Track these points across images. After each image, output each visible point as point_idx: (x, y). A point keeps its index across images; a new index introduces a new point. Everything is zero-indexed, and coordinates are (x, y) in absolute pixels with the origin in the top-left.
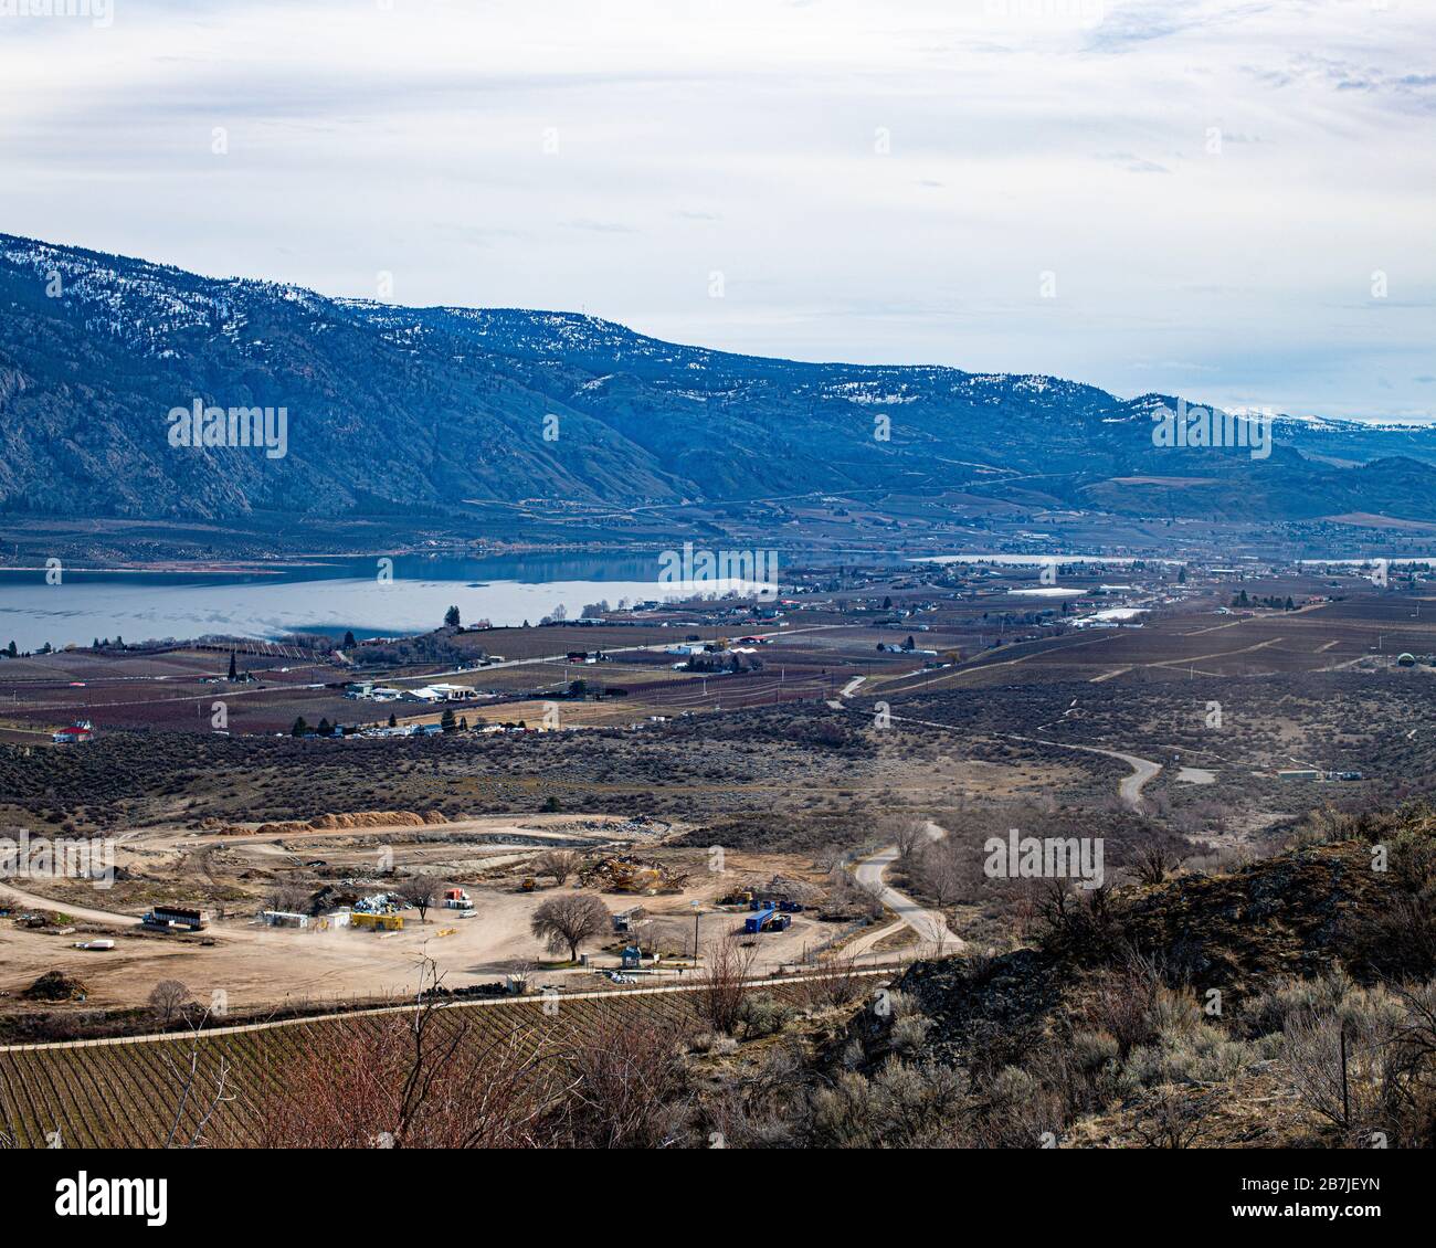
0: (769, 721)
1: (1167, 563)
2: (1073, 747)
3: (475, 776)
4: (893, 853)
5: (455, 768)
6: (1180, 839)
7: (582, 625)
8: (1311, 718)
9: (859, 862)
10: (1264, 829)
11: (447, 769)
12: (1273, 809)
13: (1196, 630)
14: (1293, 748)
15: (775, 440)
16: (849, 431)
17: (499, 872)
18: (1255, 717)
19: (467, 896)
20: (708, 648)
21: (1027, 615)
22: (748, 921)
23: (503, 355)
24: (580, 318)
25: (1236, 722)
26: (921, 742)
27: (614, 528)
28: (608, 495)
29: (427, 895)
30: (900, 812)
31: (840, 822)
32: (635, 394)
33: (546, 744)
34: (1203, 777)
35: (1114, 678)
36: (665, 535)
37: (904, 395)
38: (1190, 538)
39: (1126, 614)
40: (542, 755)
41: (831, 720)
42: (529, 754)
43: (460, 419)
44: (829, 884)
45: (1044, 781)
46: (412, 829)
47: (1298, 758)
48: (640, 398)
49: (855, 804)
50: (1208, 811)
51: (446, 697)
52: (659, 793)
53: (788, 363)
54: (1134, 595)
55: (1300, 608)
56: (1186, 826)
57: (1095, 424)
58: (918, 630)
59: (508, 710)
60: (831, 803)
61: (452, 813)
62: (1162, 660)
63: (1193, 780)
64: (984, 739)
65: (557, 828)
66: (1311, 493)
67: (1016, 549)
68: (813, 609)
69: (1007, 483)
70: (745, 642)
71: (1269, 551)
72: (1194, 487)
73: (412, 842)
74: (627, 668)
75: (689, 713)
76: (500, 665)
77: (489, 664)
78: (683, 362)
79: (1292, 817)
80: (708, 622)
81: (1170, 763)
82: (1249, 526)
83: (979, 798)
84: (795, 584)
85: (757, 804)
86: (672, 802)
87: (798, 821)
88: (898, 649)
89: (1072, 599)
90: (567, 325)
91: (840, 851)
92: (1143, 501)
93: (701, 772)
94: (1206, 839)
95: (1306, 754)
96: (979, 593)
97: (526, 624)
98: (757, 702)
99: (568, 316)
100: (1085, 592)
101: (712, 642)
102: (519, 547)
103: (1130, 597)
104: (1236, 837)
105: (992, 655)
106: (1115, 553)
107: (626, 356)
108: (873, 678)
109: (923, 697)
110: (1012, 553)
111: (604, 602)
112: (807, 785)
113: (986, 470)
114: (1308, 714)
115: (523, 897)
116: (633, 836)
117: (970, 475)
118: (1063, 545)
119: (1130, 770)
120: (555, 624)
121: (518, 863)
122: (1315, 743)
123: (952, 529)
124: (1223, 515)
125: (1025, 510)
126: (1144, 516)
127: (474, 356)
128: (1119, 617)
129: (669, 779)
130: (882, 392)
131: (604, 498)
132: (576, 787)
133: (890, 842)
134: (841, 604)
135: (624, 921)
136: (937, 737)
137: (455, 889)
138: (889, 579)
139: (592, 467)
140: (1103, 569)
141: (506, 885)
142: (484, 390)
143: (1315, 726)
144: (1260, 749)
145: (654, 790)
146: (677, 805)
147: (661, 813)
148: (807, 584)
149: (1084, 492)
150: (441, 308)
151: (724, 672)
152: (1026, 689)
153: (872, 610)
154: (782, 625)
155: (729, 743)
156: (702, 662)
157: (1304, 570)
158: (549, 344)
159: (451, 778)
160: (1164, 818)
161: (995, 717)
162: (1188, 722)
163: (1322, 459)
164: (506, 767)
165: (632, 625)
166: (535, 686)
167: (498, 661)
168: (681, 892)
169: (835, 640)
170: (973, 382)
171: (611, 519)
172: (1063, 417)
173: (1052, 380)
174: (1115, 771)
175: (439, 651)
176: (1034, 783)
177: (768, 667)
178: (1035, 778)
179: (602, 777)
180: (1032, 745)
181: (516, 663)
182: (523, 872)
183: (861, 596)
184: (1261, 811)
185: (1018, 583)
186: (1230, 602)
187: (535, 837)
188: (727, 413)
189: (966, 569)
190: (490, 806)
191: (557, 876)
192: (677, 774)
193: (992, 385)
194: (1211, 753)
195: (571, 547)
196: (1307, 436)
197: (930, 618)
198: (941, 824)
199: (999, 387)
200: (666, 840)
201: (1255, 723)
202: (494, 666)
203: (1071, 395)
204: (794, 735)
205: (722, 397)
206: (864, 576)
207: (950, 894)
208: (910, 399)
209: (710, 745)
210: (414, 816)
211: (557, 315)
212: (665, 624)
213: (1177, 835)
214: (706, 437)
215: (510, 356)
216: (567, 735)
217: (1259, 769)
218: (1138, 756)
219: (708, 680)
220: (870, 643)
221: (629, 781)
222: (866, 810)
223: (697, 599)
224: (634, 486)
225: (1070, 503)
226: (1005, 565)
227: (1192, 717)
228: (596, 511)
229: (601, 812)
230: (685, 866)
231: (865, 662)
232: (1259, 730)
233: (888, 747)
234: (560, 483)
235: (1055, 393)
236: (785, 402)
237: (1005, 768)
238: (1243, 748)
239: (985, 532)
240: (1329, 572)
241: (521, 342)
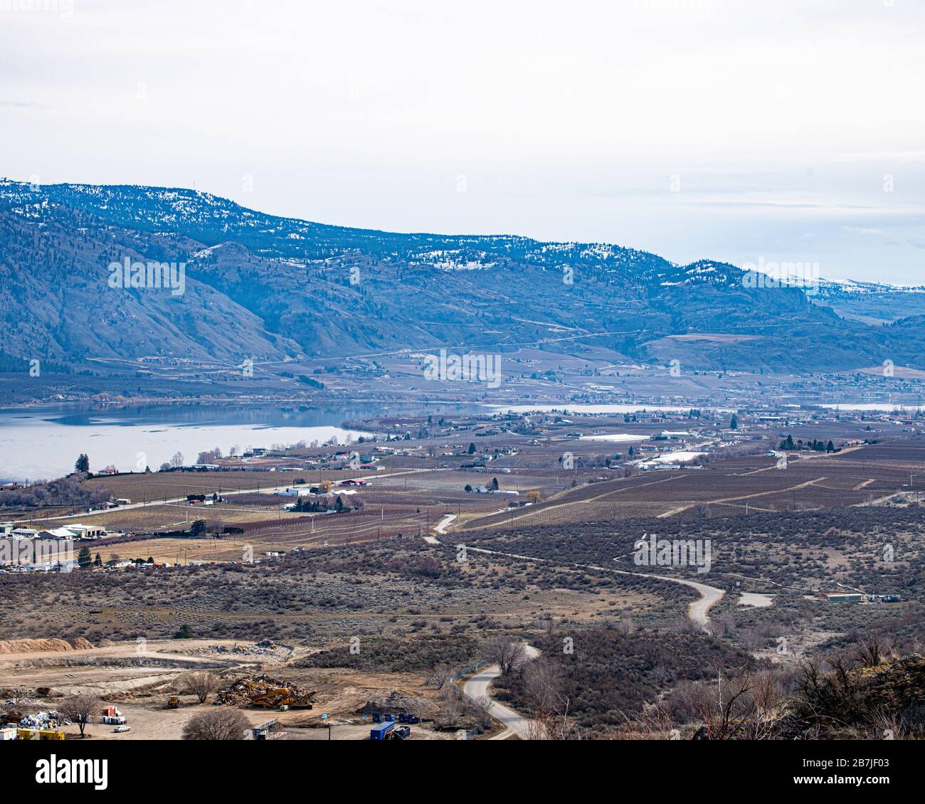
0: (373, 555)
1: (720, 411)
2: (646, 576)
3: (114, 607)
4: (495, 671)
5: (95, 599)
6: (746, 656)
7: (199, 470)
8: (853, 548)
9: (466, 679)
10: (819, 646)
11: (88, 600)
12: (825, 628)
13: (748, 470)
14: (839, 575)
15: (368, 303)
16: (434, 294)
17: (146, 691)
18: (805, 547)
19: (119, 713)
20: (313, 490)
21: (598, 459)
22: (373, 732)
23: (122, 227)
24: (191, 193)
25: (788, 552)
26: (510, 572)
27: (223, 383)
28: (217, 353)
29: (85, 713)
30: (496, 634)
31: (445, 644)
32: (240, 261)
33: (175, 578)
34: (761, 601)
35: (678, 514)
36: (270, 389)
37: (483, 262)
38: (739, 388)
39: (686, 456)
40: (171, 587)
41: (429, 553)
42: (161, 586)
43: (85, 285)
44: (442, 698)
45: (621, 606)
46: (62, 654)
47: (843, 584)
48: (245, 265)
49: (456, 628)
50: (769, 631)
51: (79, 536)
52: (279, 621)
53: (379, 233)
54: (692, 440)
55: (839, 450)
56: (750, 644)
57: (654, 288)
58: (501, 472)
59: (136, 547)
60: (434, 628)
61: (97, 639)
62: (719, 498)
63: (753, 604)
64: (566, 570)
65: (192, 653)
66: (846, 348)
67: (585, 400)
68: (405, 454)
69: (576, 341)
70: (346, 484)
71: (809, 399)
72: (742, 343)
73: (62, 666)
74: (241, 509)
75: (299, 548)
76: (127, 507)
77: (116, 506)
78: (283, 233)
79: (842, 635)
80: (313, 468)
81: (732, 589)
82: (791, 378)
83: (565, 622)
84: (389, 432)
85: (368, 629)
86: (292, 628)
87: (407, 644)
88: (484, 490)
89: (637, 444)
90: (179, 199)
91: (448, 670)
92: (697, 356)
93: (315, 601)
94: (769, 655)
95: (850, 579)
96: (553, 439)
97: (148, 469)
98: (362, 538)
99: (180, 191)
100: (648, 437)
101: (317, 485)
102: (138, 400)
103: (688, 441)
104: (794, 653)
105: (569, 494)
106: (673, 402)
107: (233, 227)
108: (463, 516)
109: (510, 532)
110: (581, 403)
111: (217, 450)
112: (411, 612)
113: (557, 328)
114: (851, 544)
115: (170, 713)
116: (260, 658)
117: (542, 333)
118: (627, 396)
119: (697, 596)
120: (173, 470)
121: (158, 684)
122: (858, 570)
123: (527, 382)
124: (768, 367)
125: (592, 365)
126: (698, 368)
127: (96, 228)
128: (681, 460)
129: (288, 607)
130: (463, 259)
131: (214, 356)
132: (205, 616)
133: (492, 661)
134: (431, 450)
135: (261, 734)
136: (524, 568)
137: (110, 707)
138: (473, 427)
139: (204, 328)
140: (664, 417)
141: (153, 703)
142: (105, 258)
143: (857, 554)
144: (810, 576)
145: (275, 618)
146: (296, 631)
147: (282, 638)
148: (399, 433)
149: (645, 348)
150: (66, 185)
151: (329, 512)
152: (600, 524)
153: (458, 455)
154: (379, 468)
155: (339, 575)
156: (308, 503)
157: (841, 416)
158: (163, 217)
159: (92, 609)
160: (730, 637)
161: (575, 550)
162: (746, 553)
163: (854, 317)
164: (141, 598)
165: (243, 470)
166: (159, 525)
167: (125, 503)
168: (310, 708)
169: (427, 482)
170: (544, 250)
171: (220, 375)
172: (625, 281)
173: (615, 248)
174: (684, 597)
175: (71, 495)
176: (613, 608)
177: (368, 507)
178: (613, 604)
179: (227, 607)
180: (609, 574)
181: (141, 505)
182: (166, 691)
183: (448, 444)
184: (815, 630)
185: (587, 430)
186: (778, 445)
187: (173, 661)
188: (325, 278)
189: (542, 417)
190: (129, 633)
191: (199, 695)
192: (294, 603)
193: (561, 253)
194: (768, 580)
195: (185, 399)
196: (841, 297)
197: (511, 463)
198: (535, 645)
199: (568, 253)
200: (291, 661)
201: (805, 553)
202: (121, 507)
203: (632, 261)
204: (396, 568)
205: (319, 264)
206: (450, 424)
207: (549, 705)
208: (488, 266)
209: (322, 577)
210: (64, 642)
211: (171, 191)
212: (273, 469)
213: (743, 652)
214: (306, 300)
215: (129, 228)
216: (193, 569)
217: (811, 593)
218: (704, 583)
219: (316, 518)
220: (458, 485)
221: (251, 610)
222: (466, 633)
223: (301, 446)
224: (241, 345)
225: (633, 358)
226: (576, 414)
227: (749, 548)
228: (208, 367)
229: (229, 637)
230: (311, 684)
231: (454, 502)
232: (808, 559)
233: (481, 578)
234: (175, 342)
235: (618, 259)
236: (376, 269)
237: (586, 595)
238: (795, 574)
239: (557, 384)
240: (863, 418)
241: (138, 215)
